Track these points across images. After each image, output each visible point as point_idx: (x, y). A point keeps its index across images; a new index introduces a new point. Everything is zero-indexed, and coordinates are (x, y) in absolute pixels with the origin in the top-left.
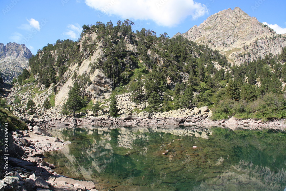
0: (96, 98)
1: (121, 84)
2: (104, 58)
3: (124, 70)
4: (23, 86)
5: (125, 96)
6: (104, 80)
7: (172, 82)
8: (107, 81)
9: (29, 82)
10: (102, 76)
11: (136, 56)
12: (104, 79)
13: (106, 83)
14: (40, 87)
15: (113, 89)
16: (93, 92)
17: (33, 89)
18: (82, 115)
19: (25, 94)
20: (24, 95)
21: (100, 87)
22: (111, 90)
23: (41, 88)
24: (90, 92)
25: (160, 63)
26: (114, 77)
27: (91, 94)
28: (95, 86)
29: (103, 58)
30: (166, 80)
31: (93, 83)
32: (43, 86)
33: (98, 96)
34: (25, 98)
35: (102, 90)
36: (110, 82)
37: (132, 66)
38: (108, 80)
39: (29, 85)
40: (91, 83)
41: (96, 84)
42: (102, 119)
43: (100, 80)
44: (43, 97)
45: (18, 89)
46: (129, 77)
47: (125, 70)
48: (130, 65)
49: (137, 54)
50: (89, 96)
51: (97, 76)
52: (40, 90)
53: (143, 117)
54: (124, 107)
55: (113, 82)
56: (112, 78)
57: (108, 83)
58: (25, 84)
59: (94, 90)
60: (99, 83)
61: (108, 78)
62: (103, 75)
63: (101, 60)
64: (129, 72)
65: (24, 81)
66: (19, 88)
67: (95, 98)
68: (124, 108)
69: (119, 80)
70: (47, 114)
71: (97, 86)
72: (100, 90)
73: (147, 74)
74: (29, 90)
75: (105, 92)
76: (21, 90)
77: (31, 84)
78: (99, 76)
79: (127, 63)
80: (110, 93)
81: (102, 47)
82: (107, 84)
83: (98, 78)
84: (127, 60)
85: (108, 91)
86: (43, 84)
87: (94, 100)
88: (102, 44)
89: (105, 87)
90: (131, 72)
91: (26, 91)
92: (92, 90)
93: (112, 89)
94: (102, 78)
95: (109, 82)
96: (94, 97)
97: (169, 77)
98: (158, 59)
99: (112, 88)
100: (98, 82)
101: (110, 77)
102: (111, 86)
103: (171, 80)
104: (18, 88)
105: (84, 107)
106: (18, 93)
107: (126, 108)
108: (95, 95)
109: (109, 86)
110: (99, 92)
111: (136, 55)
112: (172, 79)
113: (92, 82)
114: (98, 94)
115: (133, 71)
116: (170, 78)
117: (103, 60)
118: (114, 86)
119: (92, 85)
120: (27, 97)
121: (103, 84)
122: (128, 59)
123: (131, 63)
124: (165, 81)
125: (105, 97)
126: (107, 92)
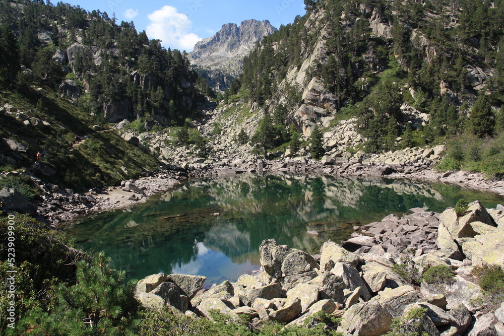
0: (309, 127)
1: (351, 100)
2: (325, 58)
3: (361, 76)
4: (230, 106)
5: (351, 122)
6: (322, 97)
7: (448, 92)
8: (328, 98)
9: (239, 98)
10: (319, 90)
11: (390, 46)
12: (322, 95)
13: (325, 100)
14: (252, 106)
15: (337, 112)
16: (305, 117)
17: (242, 109)
18: (277, 156)
19: (229, 118)
20: (228, 120)
21: (315, 109)
22: (334, 112)
23: (253, 109)
24: (300, 117)
25: (431, 56)
26: (338, 89)
27: (301, 120)
28: (307, 107)
29: (323, 59)
30: (439, 88)
31: (306, 101)
32: (255, 104)
33: (311, 123)
34: (229, 125)
35: (319, 113)
36: (333, 99)
37: (378, 67)
38: (329, 96)
39: (238, 103)
40: (303, 102)
41: (310, 104)
42: (299, 162)
43: (316, 96)
44: (251, 123)
45: (222, 111)
46: (368, 87)
47: (364, 75)
48: (375, 66)
49: (390, 41)
50: (298, 123)
51: (311, 91)
52: (251, 111)
53: (354, 161)
54: (343, 141)
55: (338, 99)
56: (337, 91)
57: (329, 100)
58: (233, 101)
59: (306, 113)
60: (314, 102)
61: (329, 93)
62: (321, 88)
63: (320, 61)
64: (370, 78)
65: (231, 98)
66: (225, 109)
67: (307, 127)
68: (344, 144)
69: (348, 93)
70: (240, 152)
71: (311, 106)
72: (316, 113)
73: (402, 79)
74: (237, 111)
75: (324, 116)
76: (227, 111)
77: (241, 102)
78: (314, 90)
79: (368, 61)
80: (333, 118)
81: (326, 37)
82: (327, 102)
83: (313, 94)
84: (369, 57)
85: (328, 114)
86: (255, 101)
87: (306, 129)
88: (326, 32)
89: (324, 108)
90: (375, 77)
91: (232, 114)
92: (303, 114)
93: (336, 110)
94: (319, 93)
95: (331, 99)
96: (306, 125)
97: (445, 81)
98: (427, 48)
99: (335, 108)
100: (312, 100)
101: (332, 90)
102: (334, 105)
103: (446, 87)
104: (223, 109)
105: (286, 142)
106: (222, 117)
107: (346, 143)
108: (306, 122)
109: (331, 105)
110: (315, 117)
111: (390, 44)
112: (449, 86)
113: (304, 100)
114: (313, 121)
115: (379, 75)
116: (444, 84)
117: (322, 61)
118: (339, 105)
119: (303, 106)
120: (233, 122)
121: (321, 102)
122: (370, 55)
123: (377, 60)
124: (437, 90)
125: (323, 124)
126: (328, 116)
